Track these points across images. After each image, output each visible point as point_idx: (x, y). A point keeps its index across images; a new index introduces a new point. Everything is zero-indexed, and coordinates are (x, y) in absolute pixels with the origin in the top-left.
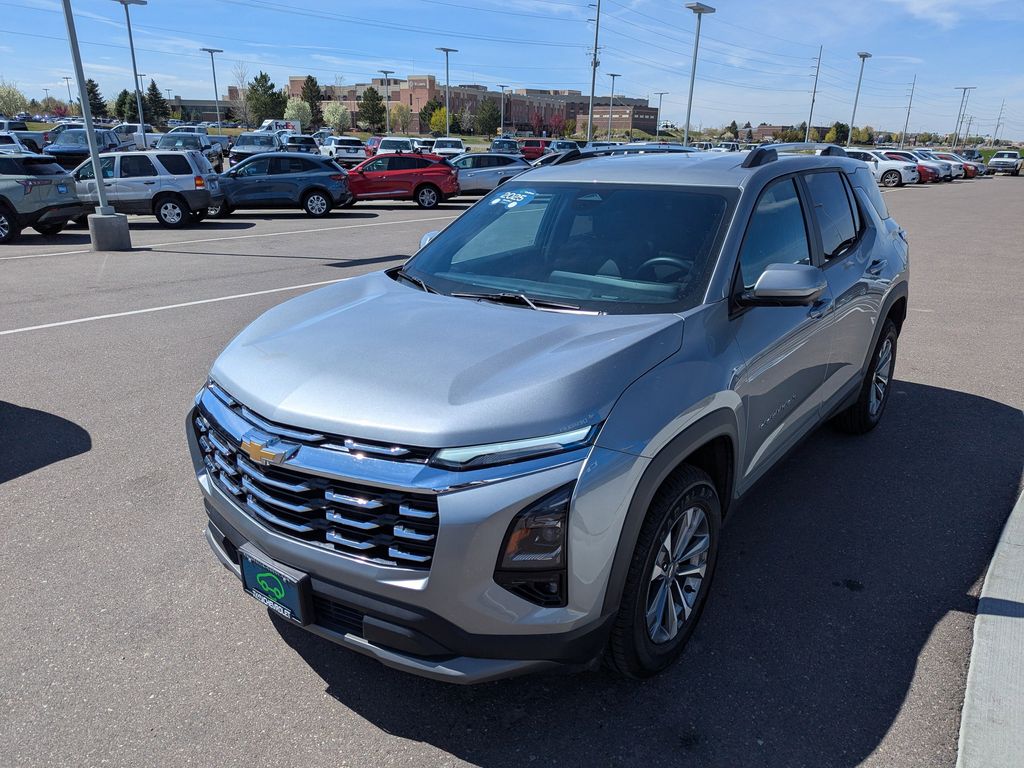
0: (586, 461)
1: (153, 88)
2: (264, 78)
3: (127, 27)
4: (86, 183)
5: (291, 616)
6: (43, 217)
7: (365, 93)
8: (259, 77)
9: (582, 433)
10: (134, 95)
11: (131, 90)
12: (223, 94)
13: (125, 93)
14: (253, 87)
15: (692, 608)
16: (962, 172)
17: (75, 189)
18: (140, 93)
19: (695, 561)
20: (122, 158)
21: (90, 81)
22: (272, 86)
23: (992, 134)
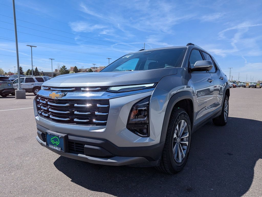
0: (154, 91)
1: (36, 69)
2: (64, 67)
3: (31, 56)
4: (16, 84)
5: (61, 150)
6: (3, 92)
7: (89, 70)
8: (63, 66)
9: (152, 85)
10: (31, 70)
11: (31, 69)
12: (54, 71)
13: (29, 70)
14: (61, 69)
15: (185, 155)
16: (232, 86)
17: (13, 85)
18: (33, 70)
19: (185, 139)
20: (26, 78)
21: (21, 67)
22: (66, 68)
23: (238, 80)
